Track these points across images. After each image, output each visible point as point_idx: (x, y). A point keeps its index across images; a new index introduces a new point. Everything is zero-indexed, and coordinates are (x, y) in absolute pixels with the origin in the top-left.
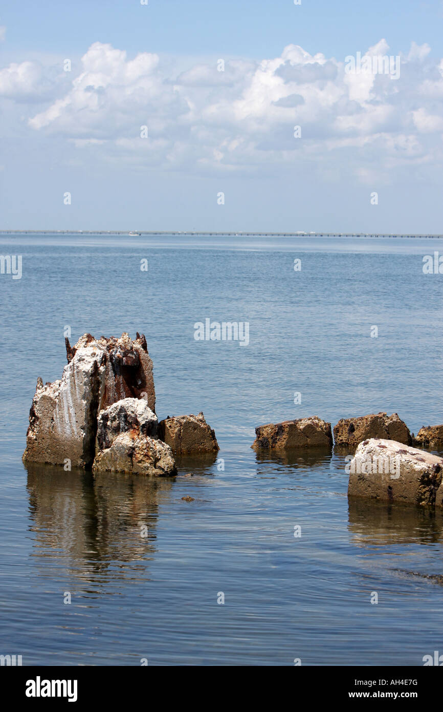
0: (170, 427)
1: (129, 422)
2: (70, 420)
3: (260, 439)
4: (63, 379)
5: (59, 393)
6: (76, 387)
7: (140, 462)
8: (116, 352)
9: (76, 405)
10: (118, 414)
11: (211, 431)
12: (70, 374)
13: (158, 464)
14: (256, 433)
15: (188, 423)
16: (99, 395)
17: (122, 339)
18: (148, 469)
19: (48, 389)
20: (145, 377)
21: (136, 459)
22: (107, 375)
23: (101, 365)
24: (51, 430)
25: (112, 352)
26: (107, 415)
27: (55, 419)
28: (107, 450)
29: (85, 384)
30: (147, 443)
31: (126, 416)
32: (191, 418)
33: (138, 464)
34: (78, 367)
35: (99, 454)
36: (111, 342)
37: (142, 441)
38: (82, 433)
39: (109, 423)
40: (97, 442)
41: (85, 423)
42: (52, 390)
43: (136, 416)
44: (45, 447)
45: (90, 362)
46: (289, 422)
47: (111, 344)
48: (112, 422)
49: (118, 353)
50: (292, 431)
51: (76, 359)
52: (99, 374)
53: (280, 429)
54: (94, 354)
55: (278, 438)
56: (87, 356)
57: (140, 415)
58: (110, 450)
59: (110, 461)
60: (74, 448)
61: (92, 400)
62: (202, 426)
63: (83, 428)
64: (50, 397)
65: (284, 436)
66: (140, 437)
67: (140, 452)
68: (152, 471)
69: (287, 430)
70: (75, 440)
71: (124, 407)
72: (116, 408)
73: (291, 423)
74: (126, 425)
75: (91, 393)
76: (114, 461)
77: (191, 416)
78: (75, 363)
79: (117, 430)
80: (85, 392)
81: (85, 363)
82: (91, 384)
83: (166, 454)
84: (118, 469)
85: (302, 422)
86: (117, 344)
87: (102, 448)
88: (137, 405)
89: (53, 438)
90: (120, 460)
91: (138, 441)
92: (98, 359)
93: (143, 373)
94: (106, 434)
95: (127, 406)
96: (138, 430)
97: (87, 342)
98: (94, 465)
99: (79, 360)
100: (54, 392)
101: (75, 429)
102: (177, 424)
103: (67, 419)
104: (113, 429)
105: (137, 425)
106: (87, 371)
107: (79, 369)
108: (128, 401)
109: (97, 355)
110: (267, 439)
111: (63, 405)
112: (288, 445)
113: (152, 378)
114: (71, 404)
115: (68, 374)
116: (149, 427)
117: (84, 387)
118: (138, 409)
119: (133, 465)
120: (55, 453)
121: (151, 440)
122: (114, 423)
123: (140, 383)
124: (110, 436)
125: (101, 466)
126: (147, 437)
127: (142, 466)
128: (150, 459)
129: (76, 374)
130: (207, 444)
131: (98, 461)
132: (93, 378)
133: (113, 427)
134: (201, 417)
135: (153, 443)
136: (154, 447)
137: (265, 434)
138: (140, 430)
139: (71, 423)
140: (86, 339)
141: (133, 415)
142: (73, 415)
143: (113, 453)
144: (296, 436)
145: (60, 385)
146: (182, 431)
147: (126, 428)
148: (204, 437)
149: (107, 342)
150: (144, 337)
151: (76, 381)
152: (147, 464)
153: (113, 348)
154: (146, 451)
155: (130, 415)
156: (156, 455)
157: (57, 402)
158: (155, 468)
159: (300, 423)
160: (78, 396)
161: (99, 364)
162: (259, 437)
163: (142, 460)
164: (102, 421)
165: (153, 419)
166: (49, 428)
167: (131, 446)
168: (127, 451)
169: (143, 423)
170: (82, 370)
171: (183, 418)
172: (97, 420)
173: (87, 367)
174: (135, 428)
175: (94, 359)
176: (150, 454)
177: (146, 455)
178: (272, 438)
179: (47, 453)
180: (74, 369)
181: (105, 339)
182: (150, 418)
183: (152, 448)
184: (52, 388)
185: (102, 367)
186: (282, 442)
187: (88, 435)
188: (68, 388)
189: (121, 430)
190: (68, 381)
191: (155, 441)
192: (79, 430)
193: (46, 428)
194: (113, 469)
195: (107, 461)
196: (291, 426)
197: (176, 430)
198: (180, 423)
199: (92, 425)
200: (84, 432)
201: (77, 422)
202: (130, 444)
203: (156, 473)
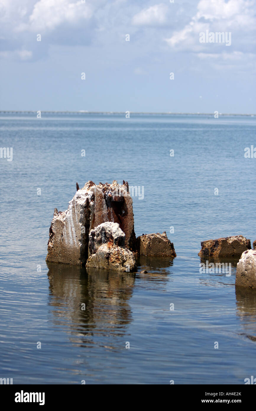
0: (144, 240)
1: (107, 237)
2: (72, 236)
3: (203, 249)
4: (68, 209)
5: (66, 218)
6: (76, 215)
7: (113, 262)
8: (108, 193)
9: (76, 226)
10: (101, 232)
11: (171, 243)
12: (72, 206)
13: (125, 264)
14: (201, 245)
15: (155, 239)
16: (90, 220)
17: (113, 184)
18: (118, 267)
19: (60, 215)
20: (127, 209)
21: (111, 260)
22: (102, 207)
23: (91, 201)
24: (62, 242)
25: (105, 193)
26: (94, 233)
27: (63, 234)
28: (94, 255)
29: (81, 213)
30: (118, 250)
31: (105, 233)
32: (158, 236)
33: (112, 264)
34: (76, 202)
35: (90, 257)
36: (106, 186)
37: (115, 249)
38: (80, 244)
39: (95, 238)
40: (89, 250)
41: (81, 238)
42: (62, 216)
43: (111, 233)
44: (58, 253)
45: (84, 199)
46: (223, 238)
47: (105, 188)
48: (97, 237)
49: (109, 193)
50: (224, 244)
51: (76, 197)
52: (90, 207)
53: (216, 243)
54: (87, 194)
55: (215, 249)
56: (83, 195)
57: (114, 233)
58: (96, 255)
59: (95, 262)
60: (75, 253)
61: (85, 223)
62: (165, 240)
63: (80, 241)
64: (60, 221)
65: (219, 248)
66: (114, 246)
67: (114, 256)
68: (121, 268)
69: (220, 243)
70: (76, 248)
71: (104, 228)
72: (99, 228)
73: (223, 239)
74: (105, 239)
75: (85, 219)
76: (98, 262)
77: (158, 234)
78: (75, 199)
79: (100, 242)
80: (81, 218)
81: (81, 200)
82: (85, 213)
83: (130, 258)
84: (101, 267)
85: (231, 238)
86: (109, 188)
87: (91, 254)
88: (113, 226)
89: (62, 246)
90: (101, 261)
91: (112, 249)
92: (89, 197)
93: (126, 206)
94: (94, 245)
95: (106, 227)
96: (112, 242)
97: (90, 186)
98: (87, 264)
99: (78, 198)
100: (63, 217)
101: (75, 241)
102: (148, 239)
103: (71, 235)
104: (98, 242)
105: (112, 239)
106: (82, 204)
107: (78, 203)
108: (107, 224)
109: (89, 195)
110: (208, 249)
111: (68, 226)
112: (221, 253)
113: (132, 209)
114: (73, 226)
115: (71, 206)
116: (120, 240)
117: (80, 215)
118: (113, 229)
119: (109, 265)
120: (64, 256)
121: (121, 249)
122: (98, 237)
123: (124, 212)
124: (96, 246)
125: (91, 265)
126: (118, 247)
127: (114, 265)
128: (120, 261)
129: (75, 206)
130: (168, 252)
131: (89, 262)
132: (86, 209)
133: (97, 240)
134: (164, 235)
135: (122, 251)
136: (122, 253)
137: (207, 246)
138: (114, 242)
139: (73, 237)
140: (89, 184)
141: (109, 233)
142: (74, 232)
143: (97, 257)
144: (227, 248)
145: (66, 213)
146: (151, 243)
147: (106, 241)
148: (165, 248)
149: (103, 186)
150: (128, 184)
151: (76, 211)
152: (117, 264)
153: (107, 190)
154: (117, 255)
155: (108, 233)
156: (123, 258)
157: (65, 224)
158: (123, 266)
159: (229, 239)
160: (77, 221)
161: (90, 200)
162: (203, 248)
163: (114, 261)
164: (91, 236)
165: (122, 235)
166: (60, 240)
167: (108, 252)
168: (106, 255)
169: (116, 238)
170: (79, 204)
171: (152, 235)
172: (89, 235)
173: (82, 202)
174: (110, 241)
175: (87, 197)
176: (120, 257)
177: (117, 258)
178: (211, 249)
179: (60, 256)
180: (74, 203)
181: (102, 184)
182: (120, 235)
183: (121, 254)
184: (62, 215)
185: (92, 202)
186: (217, 251)
187: (84, 245)
188: (71, 215)
189: (102, 242)
190: (71, 211)
191: (123, 250)
192: (78, 241)
193: (59, 241)
194: (97, 267)
195: (94, 262)
196: (223, 241)
197: (147, 243)
198: (150, 238)
199: (85, 238)
200: (81, 243)
201: (76, 237)
202: (107, 251)
203: (123, 270)
